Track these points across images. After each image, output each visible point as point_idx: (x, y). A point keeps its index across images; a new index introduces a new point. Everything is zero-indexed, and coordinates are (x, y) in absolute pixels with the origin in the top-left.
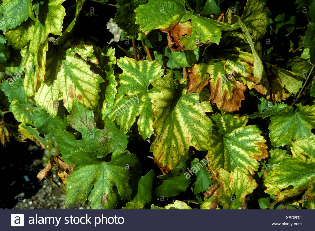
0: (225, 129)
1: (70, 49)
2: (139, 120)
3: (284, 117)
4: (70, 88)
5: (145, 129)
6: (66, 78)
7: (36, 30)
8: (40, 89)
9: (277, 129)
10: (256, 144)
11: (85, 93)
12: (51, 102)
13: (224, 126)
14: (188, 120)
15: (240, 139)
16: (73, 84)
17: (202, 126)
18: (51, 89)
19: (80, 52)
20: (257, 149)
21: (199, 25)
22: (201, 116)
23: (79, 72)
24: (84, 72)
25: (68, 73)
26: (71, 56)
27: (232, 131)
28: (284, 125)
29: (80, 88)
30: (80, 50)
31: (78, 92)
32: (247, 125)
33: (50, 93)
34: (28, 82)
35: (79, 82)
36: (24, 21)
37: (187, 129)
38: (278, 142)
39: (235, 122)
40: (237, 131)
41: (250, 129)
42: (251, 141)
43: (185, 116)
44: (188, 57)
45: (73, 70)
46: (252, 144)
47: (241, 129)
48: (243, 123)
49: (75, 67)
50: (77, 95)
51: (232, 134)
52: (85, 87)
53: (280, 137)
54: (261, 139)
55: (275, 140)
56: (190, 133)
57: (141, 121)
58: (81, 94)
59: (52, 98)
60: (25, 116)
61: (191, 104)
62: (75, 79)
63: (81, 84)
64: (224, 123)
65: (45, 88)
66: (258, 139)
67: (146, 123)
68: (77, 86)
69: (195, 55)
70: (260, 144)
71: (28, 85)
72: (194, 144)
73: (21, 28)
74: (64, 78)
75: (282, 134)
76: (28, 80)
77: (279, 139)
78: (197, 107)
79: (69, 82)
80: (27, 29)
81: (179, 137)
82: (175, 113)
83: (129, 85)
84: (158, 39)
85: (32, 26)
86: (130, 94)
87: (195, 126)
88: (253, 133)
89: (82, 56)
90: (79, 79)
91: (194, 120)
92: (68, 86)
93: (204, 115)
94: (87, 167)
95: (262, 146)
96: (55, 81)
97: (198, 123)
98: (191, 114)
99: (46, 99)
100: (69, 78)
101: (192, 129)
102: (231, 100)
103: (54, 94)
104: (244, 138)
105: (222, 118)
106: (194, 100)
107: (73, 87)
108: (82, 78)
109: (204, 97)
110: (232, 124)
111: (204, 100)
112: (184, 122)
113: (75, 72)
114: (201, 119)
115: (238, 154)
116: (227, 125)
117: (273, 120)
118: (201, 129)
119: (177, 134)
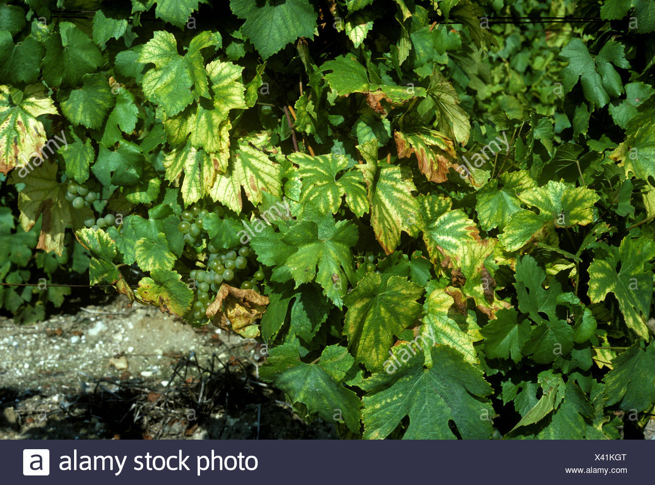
0: (429, 216)
1: (241, 139)
2: (347, 198)
3: (489, 195)
4: (252, 179)
5: (355, 206)
6: (244, 169)
7: (199, 119)
8: (216, 184)
9: (484, 210)
10: (466, 228)
11: (268, 185)
12: (234, 195)
13: (428, 212)
14: (393, 201)
15: (447, 227)
16: (254, 175)
17: (409, 206)
18: (231, 181)
19: (254, 141)
20: (468, 234)
21: (393, 90)
22: (407, 196)
23: (257, 161)
24: (263, 162)
25: (246, 164)
26: (245, 145)
27: (436, 220)
28: (491, 204)
29: (262, 180)
30: (253, 139)
31: (261, 185)
32: (452, 209)
33: (231, 185)
34: (190, 186)
35: (260, 173)
36: (189, 105)
37: (395, 212)
38: (489, 225)
39: (440, 205)
40: (442, 218)
41: (456, 213)
42: (461, 226)
43: (390, 197)
44: (378, 135)
45: (250, 159)
46: (462, 229)
47: (446, 215)
48: (448, 207)
49: (252, 156)
50: (260, 187)
51: (437, 223)
52: (267, 179)
53: (490, 217)
54: (471, 222)
55: (485, 222)
56: (399, 215)
57: (349, 199)
58: (264, 186)
59: (234, 191)
60: (154, 260)
61: (394, 183)
62: (255, 170)
63: (263, 175)
64: (428, 208)
65: (224, 180)
66: (467, 223)
67: (355, 201)
68: (258, 176)
69: (386, 132)
70: (470, 228)
71: (189, 189)
72: (405, 228)
73: (181, 117)
74: (242, 168)
75: (491, 214)
76: (190, 183)
77: (489, 220)
78: (399, 186)
79: (249, 173)
80: (187, 119)
81: (389, 220)
82: (378, 196)
83: (314, 176)
84: (327, 132)
85: (193, 115)
86: (319, 183)
87: (403, 206)
88: (460, 217)
89: (256, 146)
90: (259, 170)
91: (401, 200)
92: (248, 178)
93: (409, 194)
94: (307, 246)
95: (473, 231)
96: (234, 172)
97: (406, 203)
98: (395, 194)
99: (227, 193)
100: (248, 169)
101: (400, 211)
102: (438, 171)
103: (236, 186)
104: (451, 224)
105: (426, 201)
106: (396, 178)
107: (255, 179)
108: (262, 169)
109: (407, 175)
110: (436, 209)
111: (407, 178)
112: (390, 205)
113: (253, 162)
114: (408, 199)
115: (449, 244)
116: (432, 210)
117: (479, 200)
118: (411, 210)
119: (386, 216)
